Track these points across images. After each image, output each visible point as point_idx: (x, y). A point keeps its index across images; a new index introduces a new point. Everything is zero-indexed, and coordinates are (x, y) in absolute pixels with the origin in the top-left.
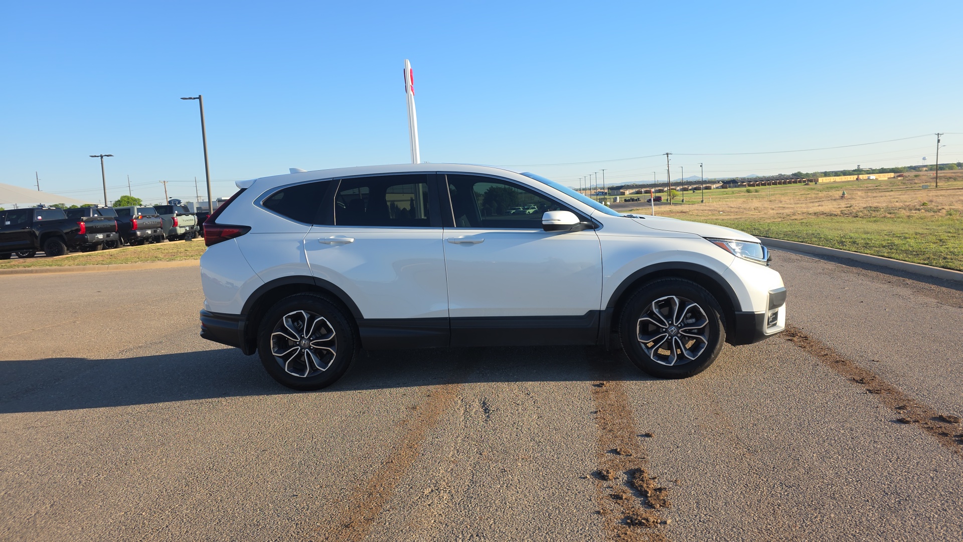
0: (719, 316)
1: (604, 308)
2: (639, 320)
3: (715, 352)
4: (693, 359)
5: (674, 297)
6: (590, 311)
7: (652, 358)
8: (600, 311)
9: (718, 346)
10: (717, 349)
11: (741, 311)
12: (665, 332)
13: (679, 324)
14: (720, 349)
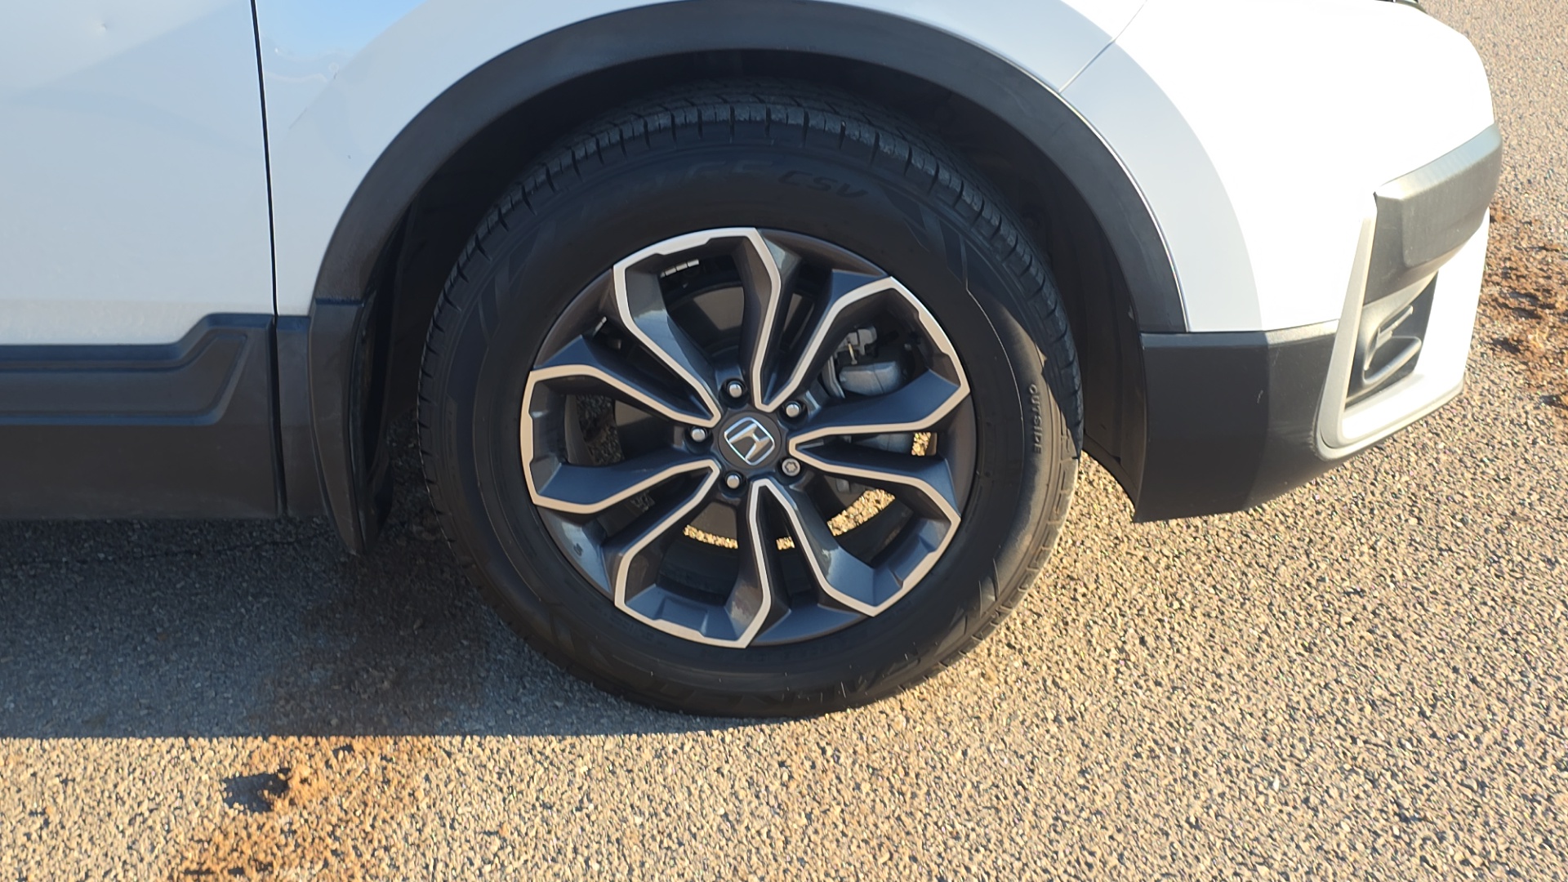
0: (1036, 358)
1: (296, 299)
2: (535, 377)
3: (1006, 574)
4: (872, 611)
5: (752, 234)
6: (216, 321)
7: (620, 601)
8: (274, 325)
9: (1025, 541)
10: (1020, 556)
11: (1181, 328)
12: (702, 449)
13: (791, 399)
14: (1037, 557)
